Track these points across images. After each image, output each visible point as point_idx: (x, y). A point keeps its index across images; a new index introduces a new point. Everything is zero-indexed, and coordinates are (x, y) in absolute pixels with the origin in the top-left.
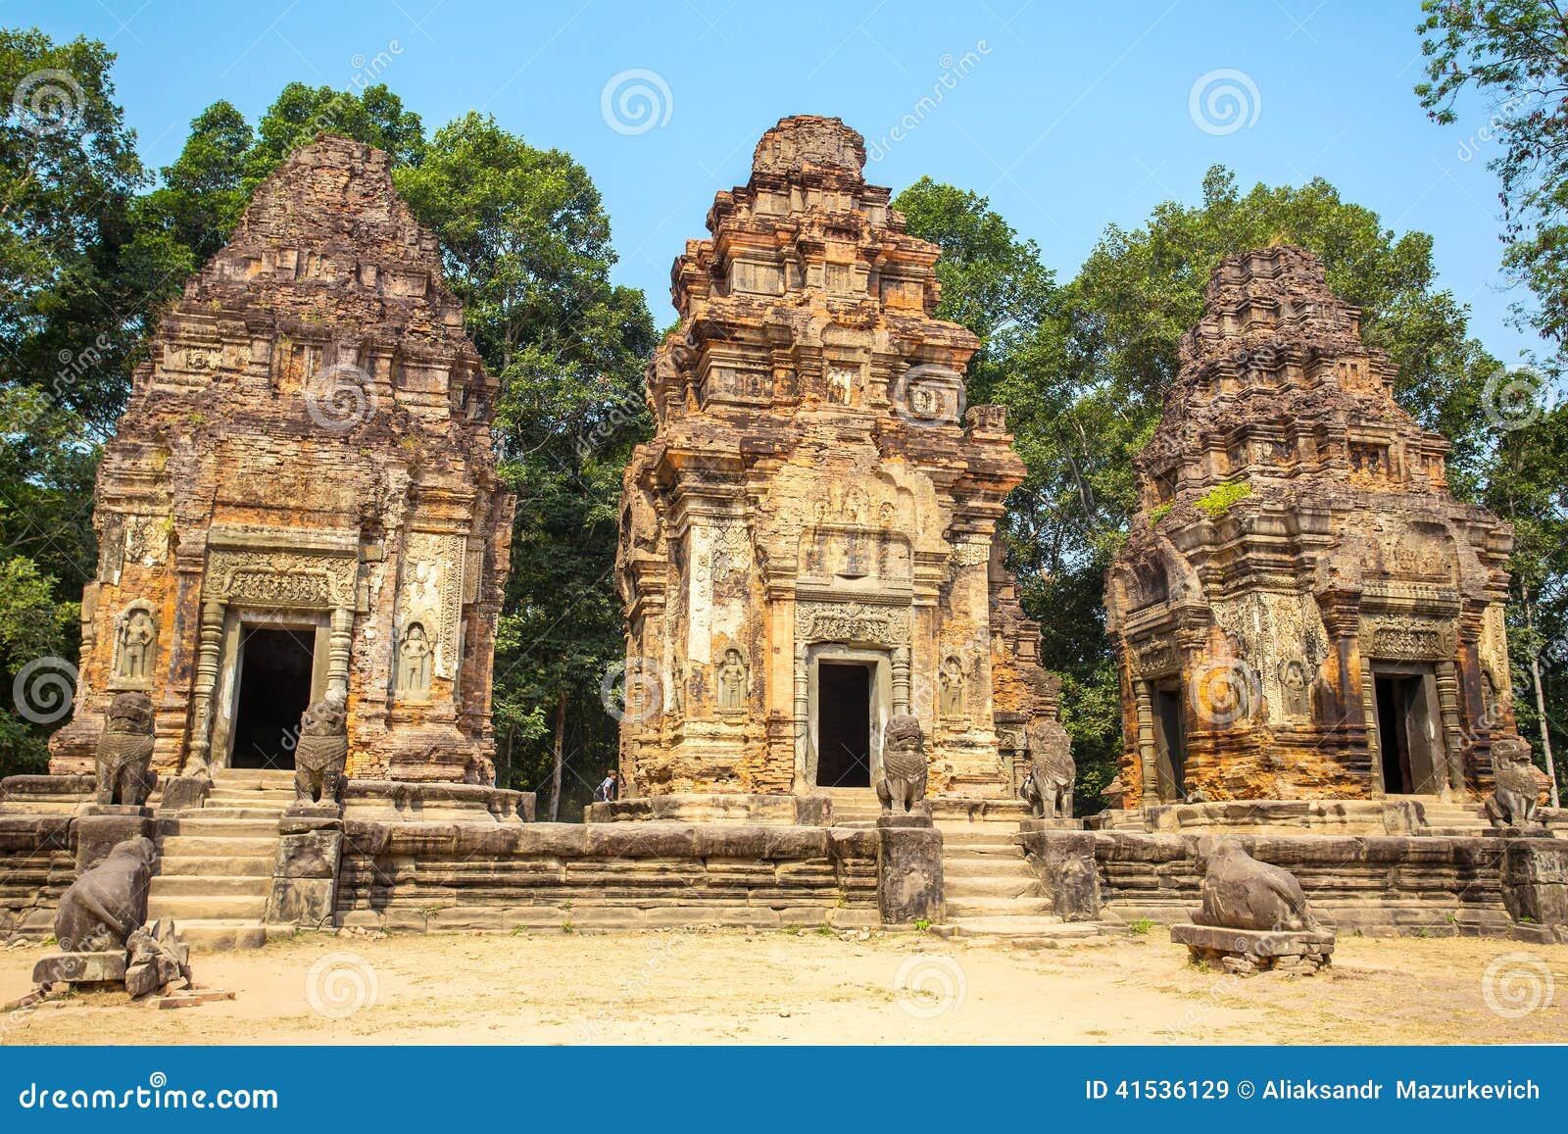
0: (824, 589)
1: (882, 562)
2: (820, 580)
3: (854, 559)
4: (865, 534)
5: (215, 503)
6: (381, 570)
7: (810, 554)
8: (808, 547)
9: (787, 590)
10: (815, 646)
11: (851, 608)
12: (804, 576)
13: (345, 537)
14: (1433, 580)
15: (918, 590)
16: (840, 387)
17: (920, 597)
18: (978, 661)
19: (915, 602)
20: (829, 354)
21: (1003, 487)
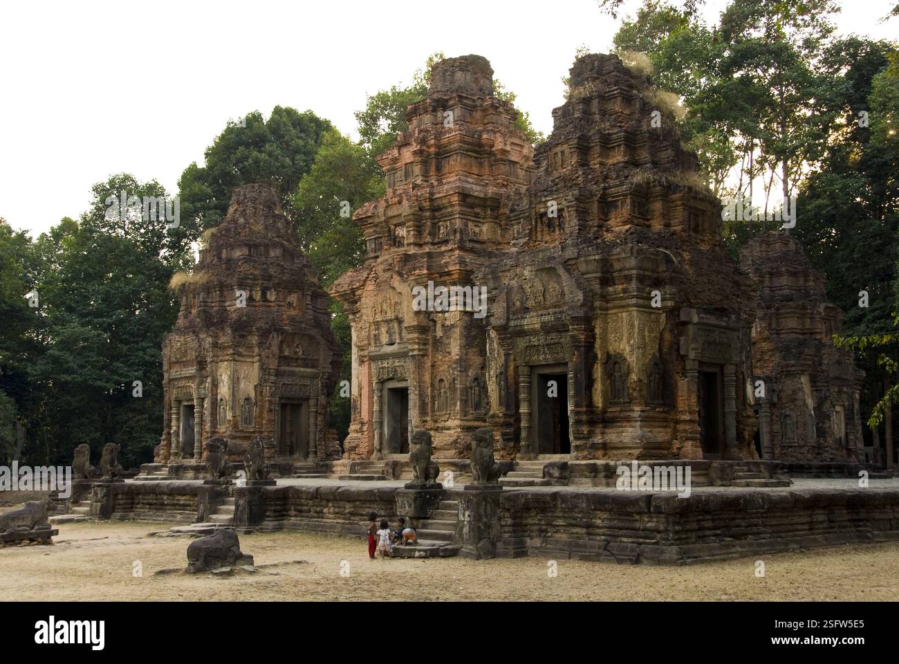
0: (378, 353)
1: (400, 334)
2: (377, 349)
3: (390, 336)
4: (391, 320)
5: (170, 364)
6: (209, 380)
7: (375, 336)
8: (374, 332)
9: (365, 356)
10: (382, 382)
11: (391, 361)
12: (372, 348)
13: (192, 370)
14: (555, 307)
15: (410, 347)
16: (403, 237)
17: (412, 350)
18: (454, 380)
19: (410, 354)
20: (395, 221)
21: (453, 277)
